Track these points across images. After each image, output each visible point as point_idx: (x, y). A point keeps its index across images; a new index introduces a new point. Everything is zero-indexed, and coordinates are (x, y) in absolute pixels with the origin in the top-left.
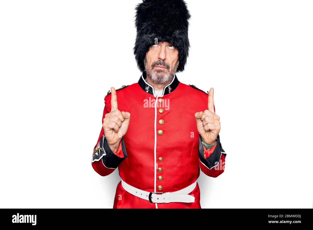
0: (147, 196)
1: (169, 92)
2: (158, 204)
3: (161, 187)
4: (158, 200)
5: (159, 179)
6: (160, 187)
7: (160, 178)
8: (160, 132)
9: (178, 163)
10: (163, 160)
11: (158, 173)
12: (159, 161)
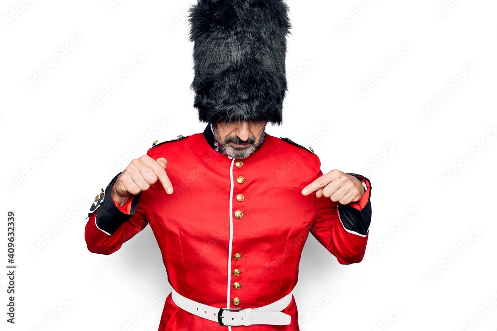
0: (215, 314)
2: (232, 326)
3: (238, 301)
4: (233, 320)
6: (236, 300)
7: (236, 286)
8: (238, 214)
9: (265, 262)
10: (241, 256)
11: (233, 277)
12: (235, 259)
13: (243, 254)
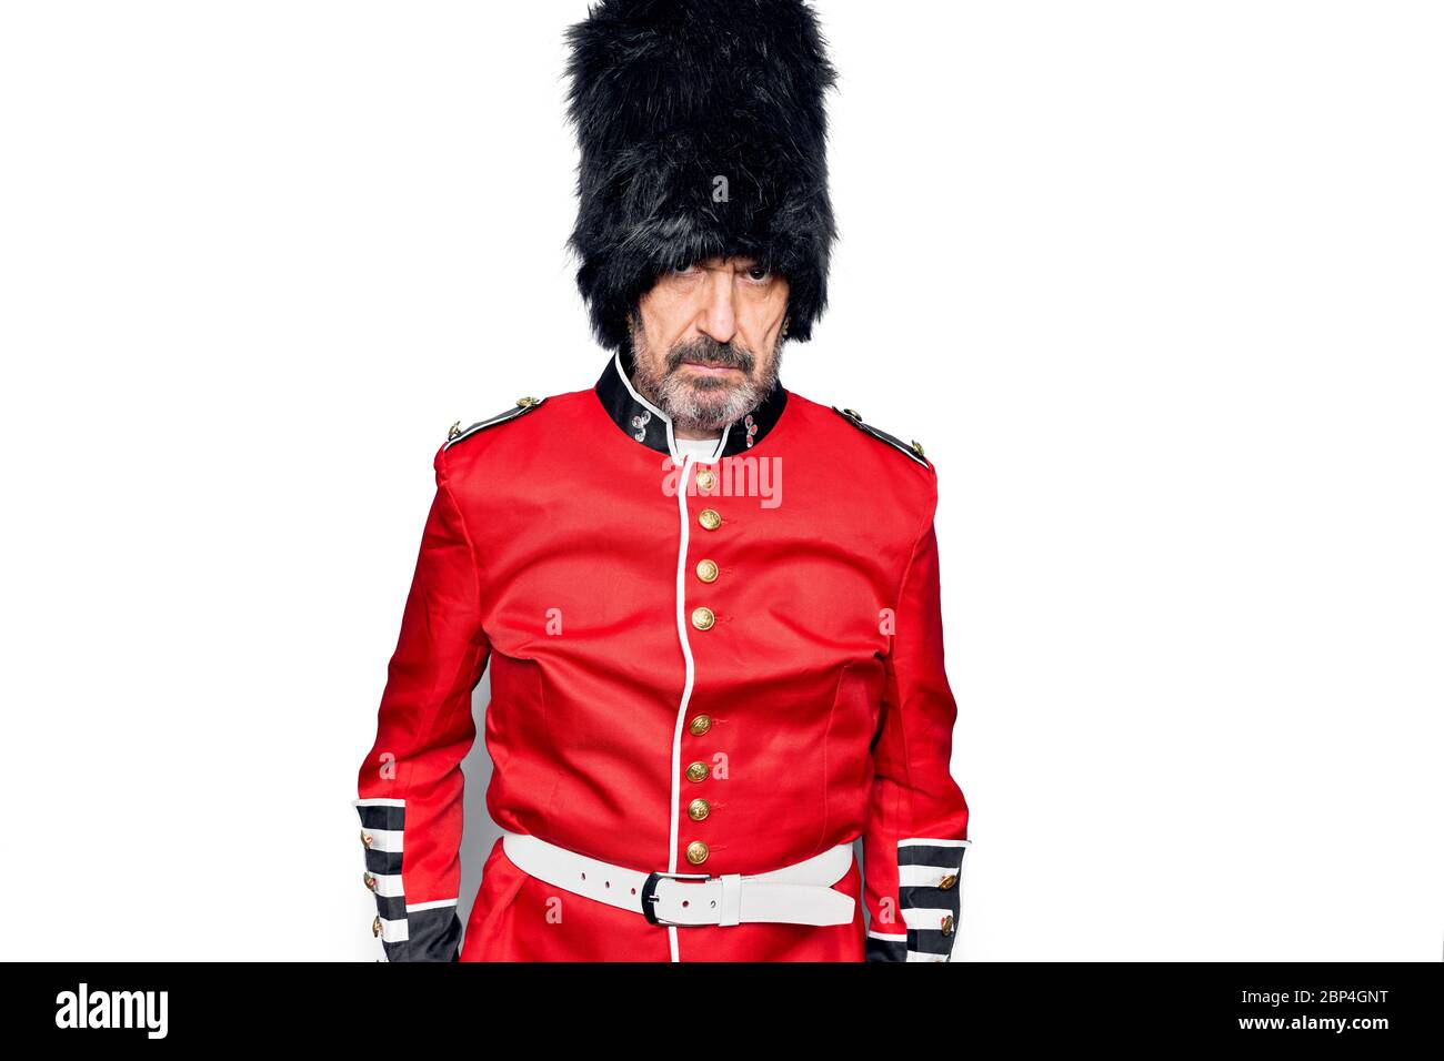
0: (633, 891)
1: (749, 445)
2: (680, 927)
3: (702, 851)
4: (685, 909)
5: (694, 814)
6: (696, 848)
7: (697, 811)
8: (701, 617)
10: (711, 726)
11: (687, 785)
12: (694, 731)
13: (715, 717)
